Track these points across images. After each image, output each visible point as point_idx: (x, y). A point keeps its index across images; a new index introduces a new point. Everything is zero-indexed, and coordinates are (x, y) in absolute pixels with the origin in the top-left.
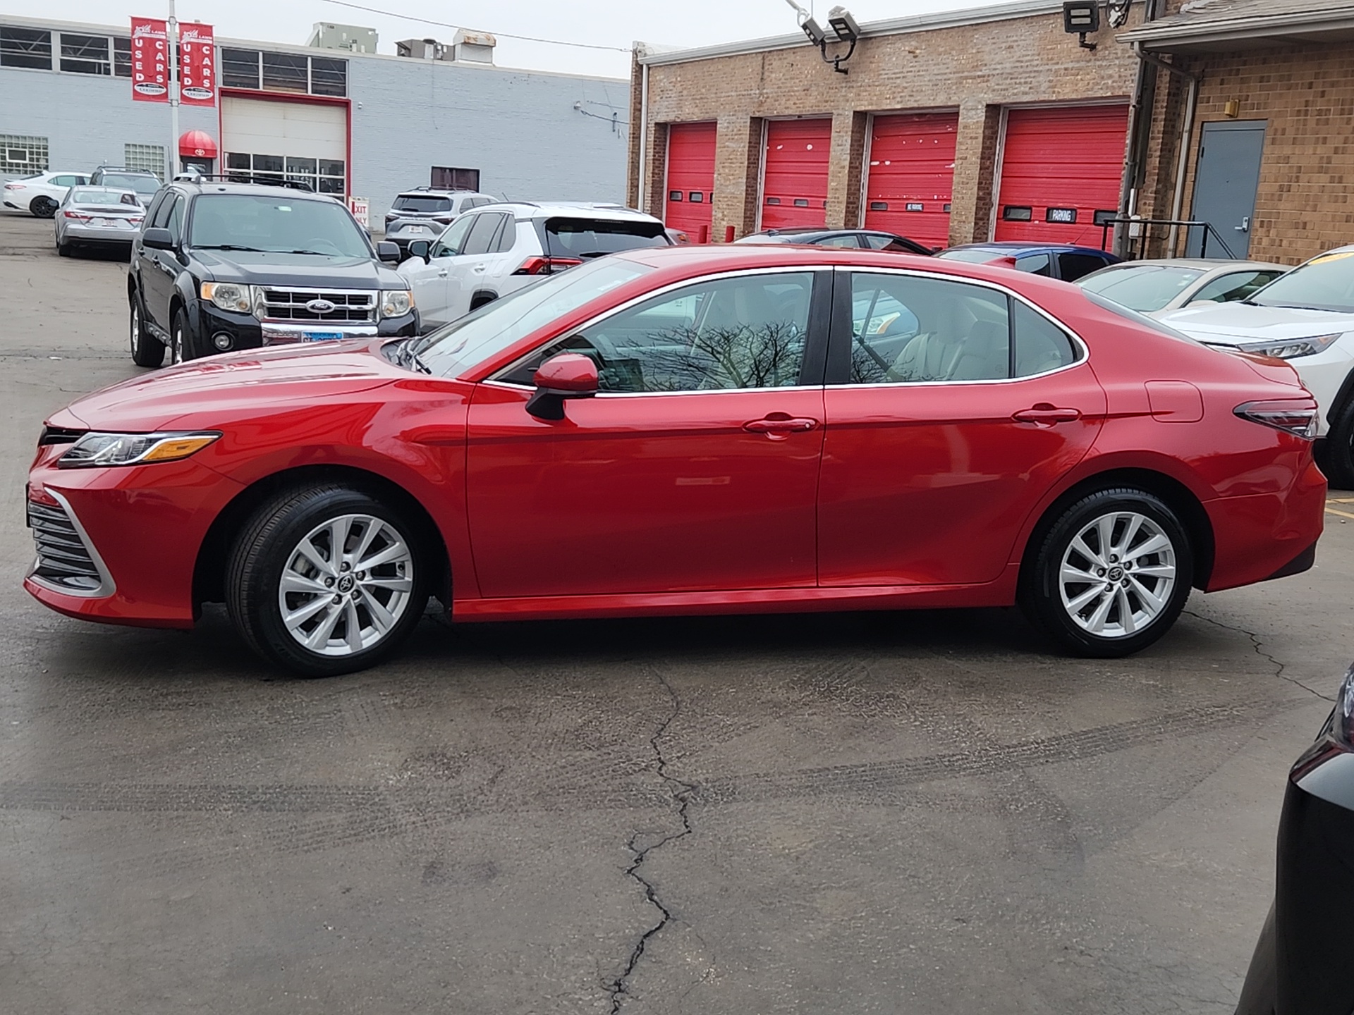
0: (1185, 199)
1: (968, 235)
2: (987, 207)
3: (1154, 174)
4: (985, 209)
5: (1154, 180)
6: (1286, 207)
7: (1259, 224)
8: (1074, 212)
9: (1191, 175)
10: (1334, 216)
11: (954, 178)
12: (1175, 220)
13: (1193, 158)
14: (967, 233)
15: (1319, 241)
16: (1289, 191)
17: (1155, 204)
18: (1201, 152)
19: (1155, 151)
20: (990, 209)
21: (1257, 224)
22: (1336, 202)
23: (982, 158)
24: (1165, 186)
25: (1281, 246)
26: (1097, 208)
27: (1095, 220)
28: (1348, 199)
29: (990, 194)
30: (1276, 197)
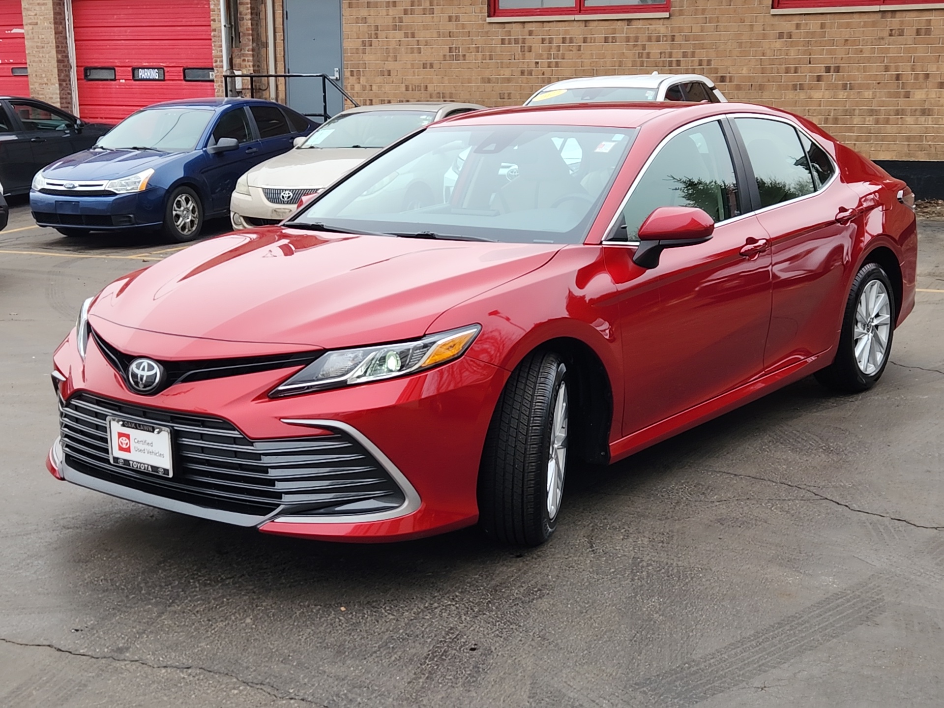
0: (278, 55)
1: (54, 96)
2: (67, 69)
3: (249, 35)
4: (66, 71)
5: (249, 40)
6: (370, 58)
7: (349, 74)
8: (162, 71)
9: (279, 35)
10: (412, 64)
11: (26, 43)
12: (272, 72)
13: (279, 20)
14: (53, 94)
15: (403, 85)
16: (371, 46)
17: (253, 60)
18: (285, 16)
19: (246, 15)
20: (69, 71)
21: (347, 74)
22: (412, 53)
23: (55, 23)
24: (258, 45)
25: (371, 90)
26: (185, 66)
27: (185, 77)
28: (422, 50)
29: (67, 57)
30: (360, 51)
